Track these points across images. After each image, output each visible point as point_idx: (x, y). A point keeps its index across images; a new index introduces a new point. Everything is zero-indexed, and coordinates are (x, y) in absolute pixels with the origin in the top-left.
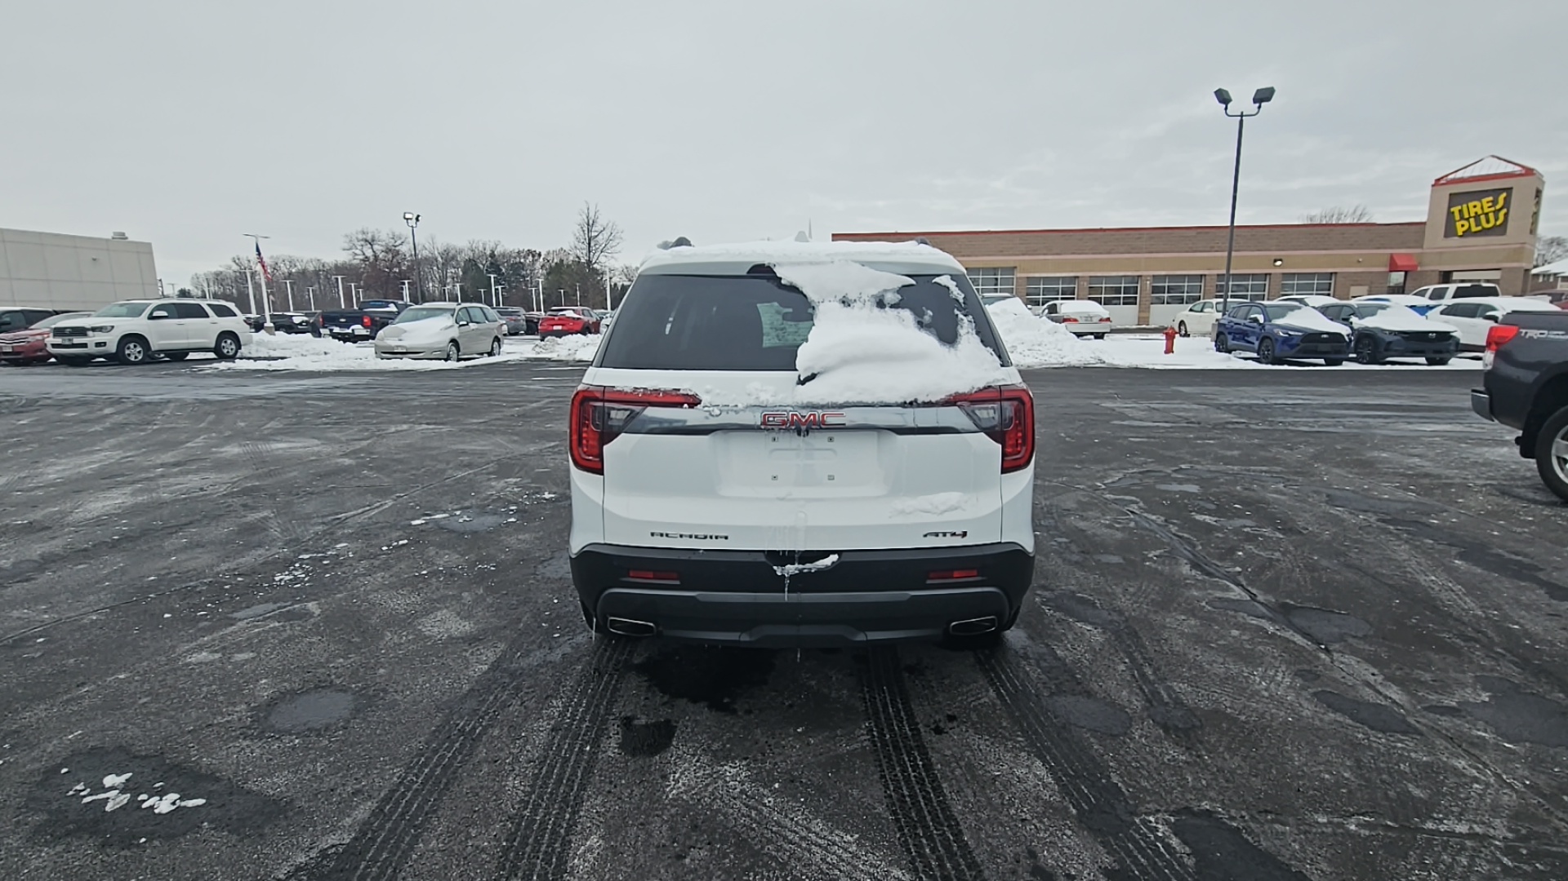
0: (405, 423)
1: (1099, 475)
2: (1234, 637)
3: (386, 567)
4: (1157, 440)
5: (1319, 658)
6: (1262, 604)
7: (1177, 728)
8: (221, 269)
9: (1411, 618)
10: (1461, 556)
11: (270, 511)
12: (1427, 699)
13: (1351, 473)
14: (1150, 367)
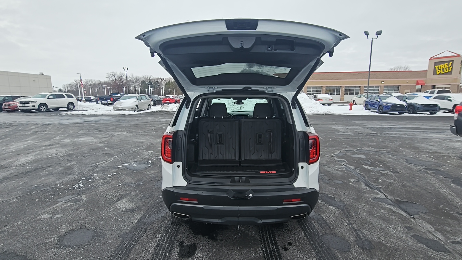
0: (120, 132)
1: (332, 151)
2: (382, 213)
3: (108, 182)
4: (349, 139)
5: (411, 221)
6: (389, 199)
7: (366, 249)
8: (71, 83)
9: (440, 206)
10: (453, 182)
11: (75, 162)
12: (450, 238)
13: (412, 151)
14: (345, 114)
